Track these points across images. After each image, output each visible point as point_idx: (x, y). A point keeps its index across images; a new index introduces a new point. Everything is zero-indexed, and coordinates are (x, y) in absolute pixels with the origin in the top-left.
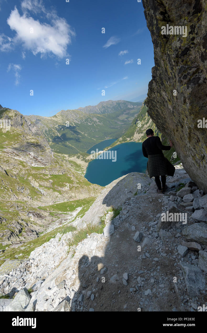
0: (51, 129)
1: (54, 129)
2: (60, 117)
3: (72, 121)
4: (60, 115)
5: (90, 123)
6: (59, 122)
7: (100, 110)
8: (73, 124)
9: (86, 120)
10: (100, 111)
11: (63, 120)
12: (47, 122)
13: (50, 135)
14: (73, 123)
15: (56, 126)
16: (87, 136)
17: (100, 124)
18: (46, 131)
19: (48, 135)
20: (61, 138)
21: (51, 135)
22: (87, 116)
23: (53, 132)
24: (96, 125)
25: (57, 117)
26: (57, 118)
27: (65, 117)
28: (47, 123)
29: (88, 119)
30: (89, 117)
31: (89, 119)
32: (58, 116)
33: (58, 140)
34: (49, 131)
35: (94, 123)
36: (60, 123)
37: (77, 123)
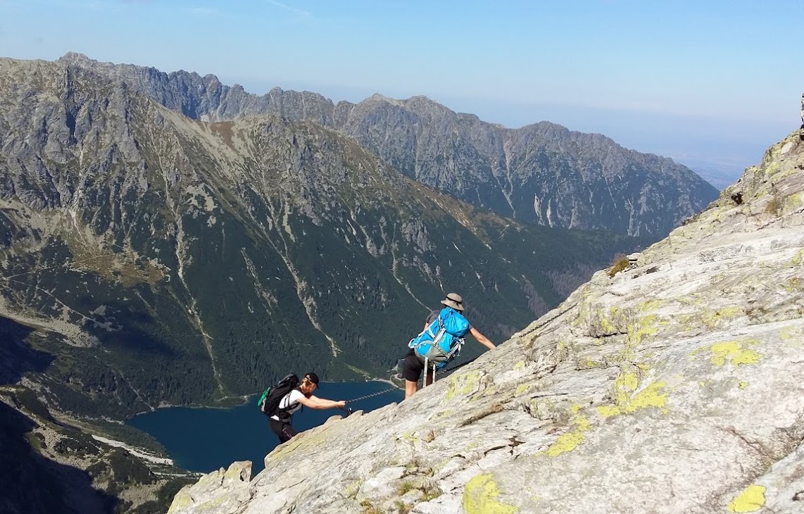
0: (163, 194)
1: (176, 199)
2: (246, 145)
3: (289, 196)
4: (251, 137)
5: (378, 241)
6: (226, 170)
7: (514, 163)
8: (283, 213)
9: (368, 218)
10: (511, 171)
11: (248, 170)
12: (165, 143)
13: (141, 222)
14: (287, 208)
15: (190, 189)
16: (312, 312)
17: (427, 270)
18: (132, 194)
19: (130, 217)
20: (180, 262)
21: (147, 224)
22: (386, 199)
23: (163, 212)
24: (399, 265)
25: (234, 139)
26: (230, 144)
27: (265, 158)
28: (158, 154)
29: (380, 213)
30: (396, 205)
31: (383, 219)
32: (241, 135)
33: (161, 266)
34: (150, 198)
35: (399, 254)
36: (224, 178)
37: (305, 217)
